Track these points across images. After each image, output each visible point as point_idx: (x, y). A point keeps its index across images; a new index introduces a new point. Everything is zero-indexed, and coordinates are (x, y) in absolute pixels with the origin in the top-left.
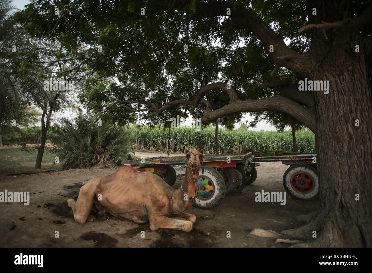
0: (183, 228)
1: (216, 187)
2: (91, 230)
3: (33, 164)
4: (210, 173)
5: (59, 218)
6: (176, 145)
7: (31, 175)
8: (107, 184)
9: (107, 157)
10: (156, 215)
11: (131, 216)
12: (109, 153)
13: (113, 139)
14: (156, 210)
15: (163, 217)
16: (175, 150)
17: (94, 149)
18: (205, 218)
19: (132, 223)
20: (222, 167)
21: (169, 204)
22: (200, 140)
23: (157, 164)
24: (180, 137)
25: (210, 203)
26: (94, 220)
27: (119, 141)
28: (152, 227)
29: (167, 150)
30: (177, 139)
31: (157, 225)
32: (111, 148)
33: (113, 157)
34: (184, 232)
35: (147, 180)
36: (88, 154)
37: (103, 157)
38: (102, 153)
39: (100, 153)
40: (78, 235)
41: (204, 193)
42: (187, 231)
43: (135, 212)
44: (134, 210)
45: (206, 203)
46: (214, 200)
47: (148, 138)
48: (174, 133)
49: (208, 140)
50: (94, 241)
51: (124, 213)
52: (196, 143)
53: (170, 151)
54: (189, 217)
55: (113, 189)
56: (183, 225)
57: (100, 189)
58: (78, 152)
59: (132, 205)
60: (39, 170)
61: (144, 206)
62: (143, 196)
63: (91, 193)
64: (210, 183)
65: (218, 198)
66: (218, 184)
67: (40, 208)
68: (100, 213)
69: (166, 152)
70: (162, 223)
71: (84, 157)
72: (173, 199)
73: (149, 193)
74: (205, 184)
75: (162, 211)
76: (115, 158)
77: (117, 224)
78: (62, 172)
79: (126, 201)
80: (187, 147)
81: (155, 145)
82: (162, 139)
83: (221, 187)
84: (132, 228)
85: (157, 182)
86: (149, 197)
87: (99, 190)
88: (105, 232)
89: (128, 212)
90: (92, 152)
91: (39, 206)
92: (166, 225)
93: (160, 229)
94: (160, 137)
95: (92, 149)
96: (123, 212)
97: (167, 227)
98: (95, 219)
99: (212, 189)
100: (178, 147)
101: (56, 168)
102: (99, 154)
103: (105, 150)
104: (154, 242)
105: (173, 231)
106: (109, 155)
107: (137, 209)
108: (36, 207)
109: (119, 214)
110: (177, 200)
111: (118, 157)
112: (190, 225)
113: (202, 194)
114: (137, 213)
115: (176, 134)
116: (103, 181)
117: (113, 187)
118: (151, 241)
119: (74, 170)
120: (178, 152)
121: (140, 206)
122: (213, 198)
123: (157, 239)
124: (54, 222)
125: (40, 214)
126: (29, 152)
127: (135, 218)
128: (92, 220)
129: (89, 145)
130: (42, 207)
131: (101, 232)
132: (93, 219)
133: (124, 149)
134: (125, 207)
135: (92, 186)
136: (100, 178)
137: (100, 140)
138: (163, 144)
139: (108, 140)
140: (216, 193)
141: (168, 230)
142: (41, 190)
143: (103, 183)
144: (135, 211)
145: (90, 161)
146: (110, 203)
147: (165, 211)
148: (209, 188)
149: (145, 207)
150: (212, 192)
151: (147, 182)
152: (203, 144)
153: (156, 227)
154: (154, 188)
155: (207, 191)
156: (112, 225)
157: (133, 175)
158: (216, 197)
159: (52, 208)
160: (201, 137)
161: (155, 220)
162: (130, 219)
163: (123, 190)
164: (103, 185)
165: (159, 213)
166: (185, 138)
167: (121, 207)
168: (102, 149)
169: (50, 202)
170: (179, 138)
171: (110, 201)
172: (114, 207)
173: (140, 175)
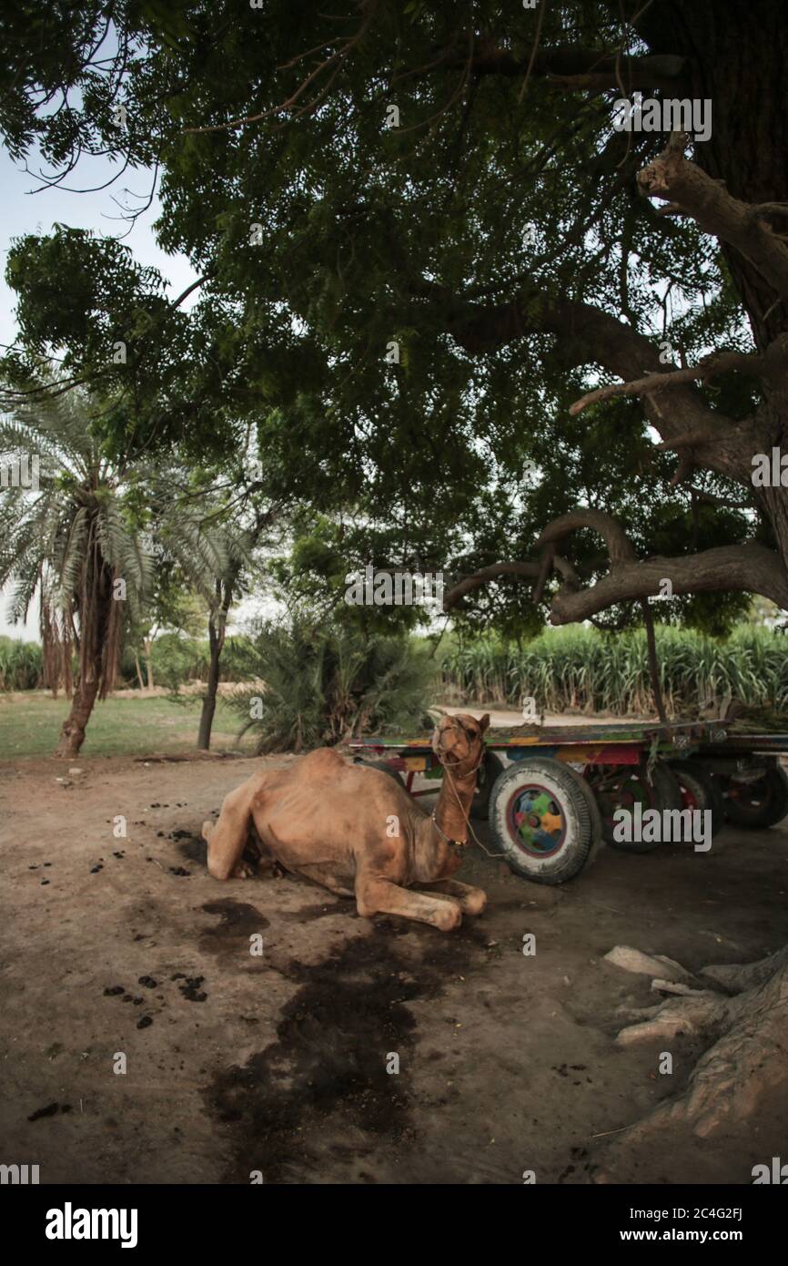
0: (431, 919)
1: (569, 819)
2: (231, 896)
3: (193, 737)
4: (553, 780)
5: (184, 864)
6: (601, 687)
7: (181, 763)
8: (277, 791)
9: (365, 722)
10: (370, 876)
11: (322, 875)
12: (368, 712)
13: (383, 674)
14: (370, 865)
15: (386, 884)
16: (599, 705)
17: (331, 700)
18: (523, 905)
19: (325, 891)
20: (600, 763)
21: (406, 853)
22: (682, 670)
23: (422, 748)
24: (611, 663)
25: (553, 866)
26: (248, 876)
27: (396, 678)
28: (361, 907)
29: (572, 704)
30: (602, 668)
31: (369, 903)
32: (374, 698)
33: (381, 724)
34: (436, 929)
35: (361, 787)
36: (315, 713)
37: (354, 724)
38: (351, 712)
39: (347, 713)
40: (200, 900)
41: (536, 835)
42: (441, 928)
43: (329, 866)
44: (327, 859)
45: (543, 865)
46: (564, 858)
47: (511, 667)
48: (591, 649)
49: (707, 674)
50: (224, 916)
51: (305, 865)
52: (667, 683)
53: (582, 707)
54: (467, 894)
55: (287, 803)
56: (434, 911)
57: (261, 800)
58: (287, 707)
59: (320, 846)
60: (204, 751)
61: (348, 851)
62: (348, 827)
63: (242, 812)
64: (555, 809)
65: (573, 854)
66: (573, 813)
67: (161, 838)
68: (263, 860)
69: (566, 710)
70: (382, 898)
71: (305, 722)
72: (417, 841)
73: (361, 820)
74: (540, 810)
75: (386, 870)
76: (383, 728)
77: (291, 891)
78: (257, 759)
79: (308, 836)
80: (637, 696)
81: (533, 689)
82: (555, 667)
83: (581, 822)
84: (319, 902)
85: (386, 793)
86: (362, 831)
87: (258, 804)
88: (256, 904)
89: (313, 864)
90: (326, 709)
91: (161, 835)
92: (391, 906)
93: (379, 913)
94: (548, 662)
95: (325, 702)
96: (303, 862)
97: (395, 911)
98: (251, 873)
99: (559, 826)
100: (606, 698)
101: (243, 751)
102: (343, 714)
103: (359, 705)
104: (345, 939)
105: (413, 924)
106: (370, 718)
107: (333, 857)
108: (155, 834)
109: (297, 866)
110: (425, 844)
111: (391, 725)
112: (450, 914)
113: (533, 838)
114: (335, 869)
115: (600, 655)
116: (269, 784)
117: (287, 798)
118: (341, 937)
119: (277, 756)
120: (605, 712)
121: (340, 852)
122: (561, 853)
123: (359, 934)
124: (172, 869)
125: (155, 850)
126: (185, 706)
127: (331, 881)
128: (243, 874)
129: (318, 690)
130: (167, 836)
131: (249, 902)
132: (246, 872)
133: (408, 702)
134: (306, 851)
135: (245, 793)
136: (265, 776)
137: (345, 675)
138: (559, 684)
139: (368, 674)
140: (569, 838)
141: (400, 921)
142: (183, 799)
143: (269, 788)
144: (328, 862)
145: (321, 733)
146: (276, 838)
147: (394, 868)
148: (551, 821)
149: (352, 856)
150: (559, 834)
151: (361, 792)
152: (693, 685)
153: (367, 906)
154: (376, 807)
155: (546, 829)
156: (279, 892)
157: (333, 773)
158: (567, 851)
159: (185, 841)
160: (686, 660)
161: (367, 890)
162: (321, 882)
163: (305, 808)
164: (268, 794)
165: (377, 872)
166: (627, 664)
167: (299, 850)
168: (351, 701)
169: (186, 829)
170: (608, 665)
171: (276, 832)
172: (284, 848)
173: (350, 772)
